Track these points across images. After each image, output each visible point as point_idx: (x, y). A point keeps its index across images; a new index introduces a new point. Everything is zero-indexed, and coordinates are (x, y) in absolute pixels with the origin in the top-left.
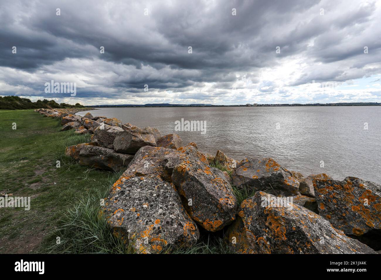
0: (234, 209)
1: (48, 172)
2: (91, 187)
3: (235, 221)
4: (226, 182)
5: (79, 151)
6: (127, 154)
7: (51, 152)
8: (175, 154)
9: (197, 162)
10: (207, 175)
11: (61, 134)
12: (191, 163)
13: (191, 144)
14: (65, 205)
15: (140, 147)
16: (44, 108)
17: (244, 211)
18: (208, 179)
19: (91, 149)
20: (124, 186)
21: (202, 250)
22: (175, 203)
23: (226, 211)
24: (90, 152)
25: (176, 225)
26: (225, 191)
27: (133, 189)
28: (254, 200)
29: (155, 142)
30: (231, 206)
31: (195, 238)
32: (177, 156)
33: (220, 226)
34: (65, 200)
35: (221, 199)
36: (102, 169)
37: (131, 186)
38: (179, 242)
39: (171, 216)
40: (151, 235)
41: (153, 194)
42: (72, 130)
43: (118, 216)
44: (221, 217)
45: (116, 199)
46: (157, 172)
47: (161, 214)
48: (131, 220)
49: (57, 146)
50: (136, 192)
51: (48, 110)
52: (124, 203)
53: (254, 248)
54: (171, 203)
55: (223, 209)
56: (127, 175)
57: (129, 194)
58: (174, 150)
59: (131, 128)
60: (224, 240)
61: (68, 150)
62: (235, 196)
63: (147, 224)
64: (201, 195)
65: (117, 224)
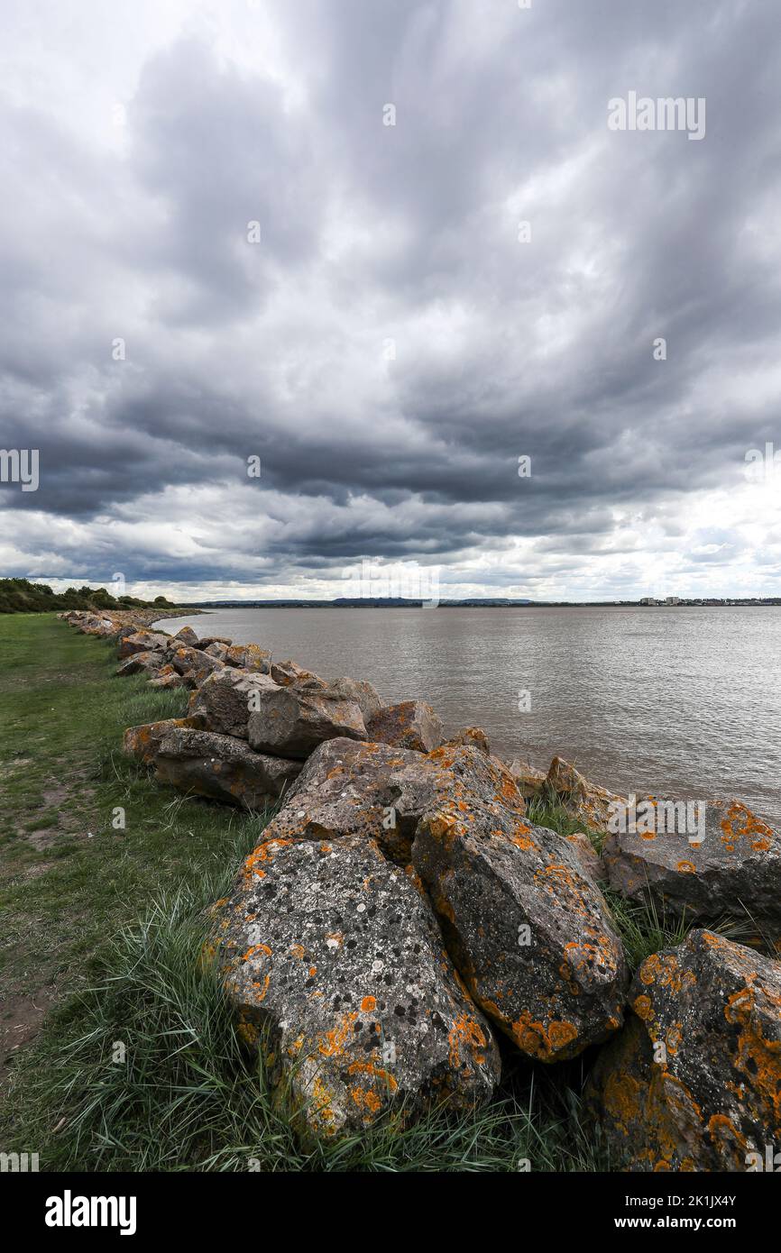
0: (614, 986)
1: (76, 797)
2: (180, 854)
3: (621, 1030)
4: (586, 883)
5: (158, 743)
6: (283, 757)
7: (88, 737)
8: (421, 771)
9: (489, 805)
10: (523, 852)
11: (115, 686)
12: (471, 810)
13: (470, 732)
14: (110, 908)
15: (321, 741)
16: (80, 609)
17: (650, 996)
18: (525, 868)
19: (190, 741)
20: (275, 869)
21: (510, 1128)
22: (422, 942)
23: (588, 992)
24: (186, 748)
25: (426, 1025)
26: (581, 916)
27: (299, 883)
28: (687, 962)
29: (362, 727)
30: (606, 976)
31: (487, 1079)
32: (429, 779)
33: (570, 1043)
34: (113, 893)
35: (569, 944)
36: (212, 800)
37: (292, 871)
38: (435, 1088)
39: (409, 989)
40: (349, 1049)
41: (356, 905)
42: (143, 675)
43: (255, 969)
44: (572, 1010)
45: (251, 911)
46: (367, 826)
47: (379, 978)
48: (291, 989)
49: (103, 720)
50: (308, 891)
51: (89, 615)
52: (272, 925)
53: (697, 1156)
54: (409, 941)
55: (579, 984)
56: (280, 827)
57: (287, 896)
58: (418, 755)
59: (295, 676)
60: (588, 1098)
61: (130, 736)
62: (618, 935)
63: (336, 1008)
64: (503, 924)
65: (252, 996)
